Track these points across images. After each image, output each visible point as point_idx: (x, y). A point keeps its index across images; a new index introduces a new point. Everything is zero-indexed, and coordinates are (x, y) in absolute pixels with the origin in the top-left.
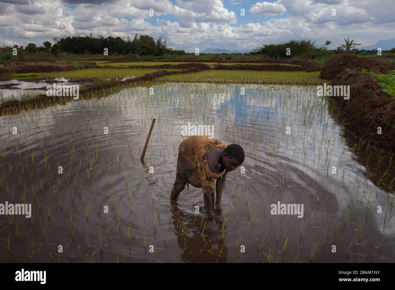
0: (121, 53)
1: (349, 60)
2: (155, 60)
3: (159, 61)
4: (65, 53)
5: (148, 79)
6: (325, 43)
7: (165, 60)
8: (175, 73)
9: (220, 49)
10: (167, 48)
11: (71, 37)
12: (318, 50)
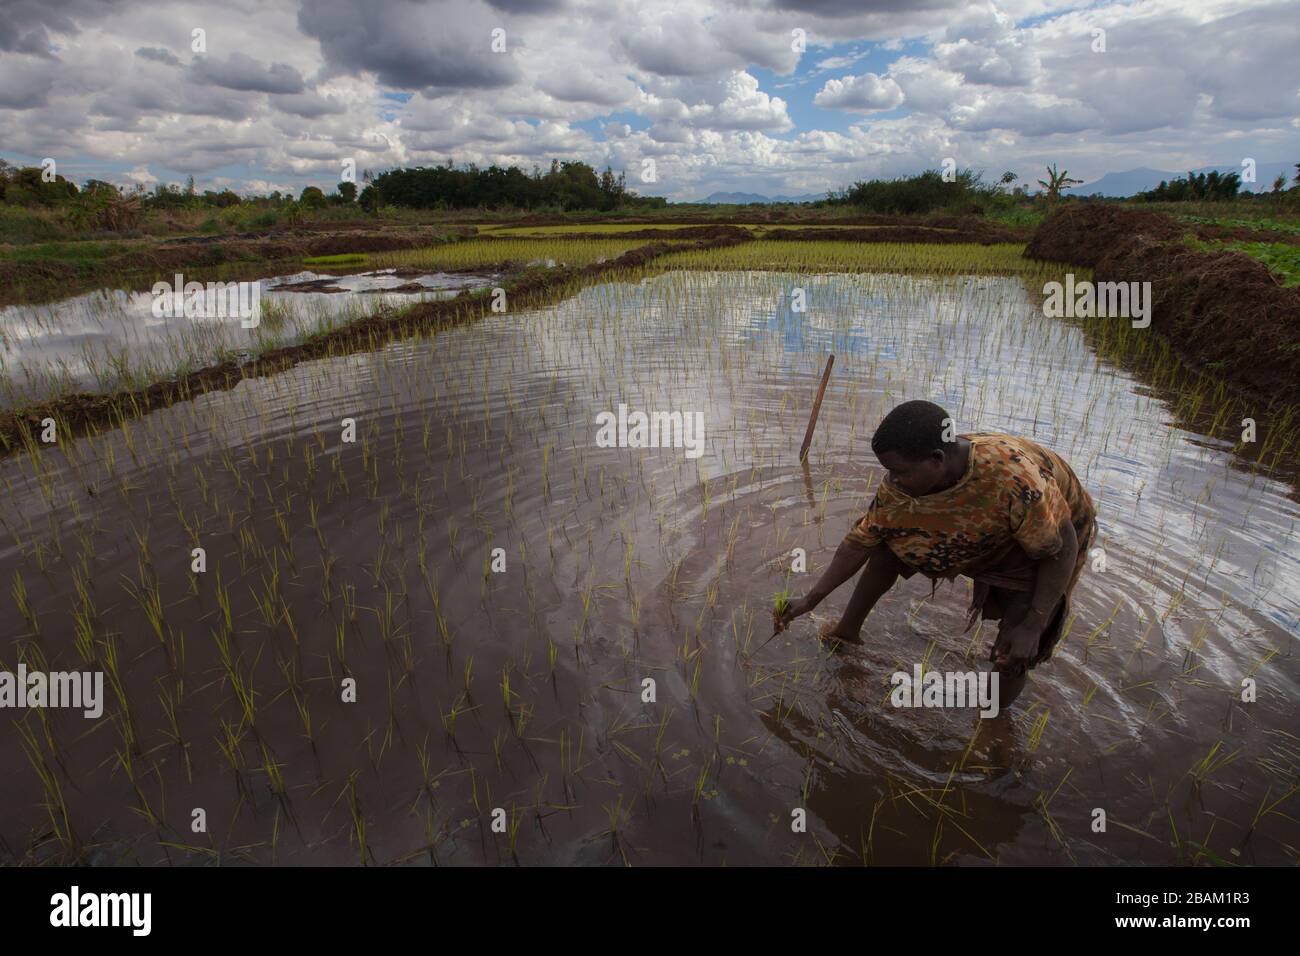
0: (520, 204)
1: (1103, 215)
2: (609, 220)
3: (619, 224)
4: (391, 209)
5: (633, 263)
6: (999, 178)
7: (631, 220)
8: (685, 249)
9: (745, 195)
10: (626, 191)
11: (404, 170)
12: (986, 196)
